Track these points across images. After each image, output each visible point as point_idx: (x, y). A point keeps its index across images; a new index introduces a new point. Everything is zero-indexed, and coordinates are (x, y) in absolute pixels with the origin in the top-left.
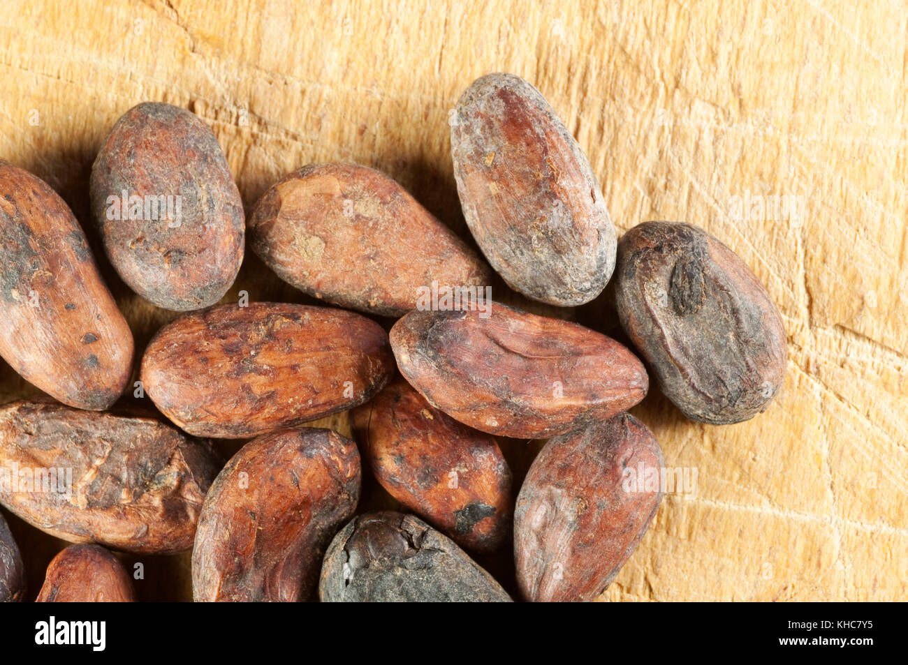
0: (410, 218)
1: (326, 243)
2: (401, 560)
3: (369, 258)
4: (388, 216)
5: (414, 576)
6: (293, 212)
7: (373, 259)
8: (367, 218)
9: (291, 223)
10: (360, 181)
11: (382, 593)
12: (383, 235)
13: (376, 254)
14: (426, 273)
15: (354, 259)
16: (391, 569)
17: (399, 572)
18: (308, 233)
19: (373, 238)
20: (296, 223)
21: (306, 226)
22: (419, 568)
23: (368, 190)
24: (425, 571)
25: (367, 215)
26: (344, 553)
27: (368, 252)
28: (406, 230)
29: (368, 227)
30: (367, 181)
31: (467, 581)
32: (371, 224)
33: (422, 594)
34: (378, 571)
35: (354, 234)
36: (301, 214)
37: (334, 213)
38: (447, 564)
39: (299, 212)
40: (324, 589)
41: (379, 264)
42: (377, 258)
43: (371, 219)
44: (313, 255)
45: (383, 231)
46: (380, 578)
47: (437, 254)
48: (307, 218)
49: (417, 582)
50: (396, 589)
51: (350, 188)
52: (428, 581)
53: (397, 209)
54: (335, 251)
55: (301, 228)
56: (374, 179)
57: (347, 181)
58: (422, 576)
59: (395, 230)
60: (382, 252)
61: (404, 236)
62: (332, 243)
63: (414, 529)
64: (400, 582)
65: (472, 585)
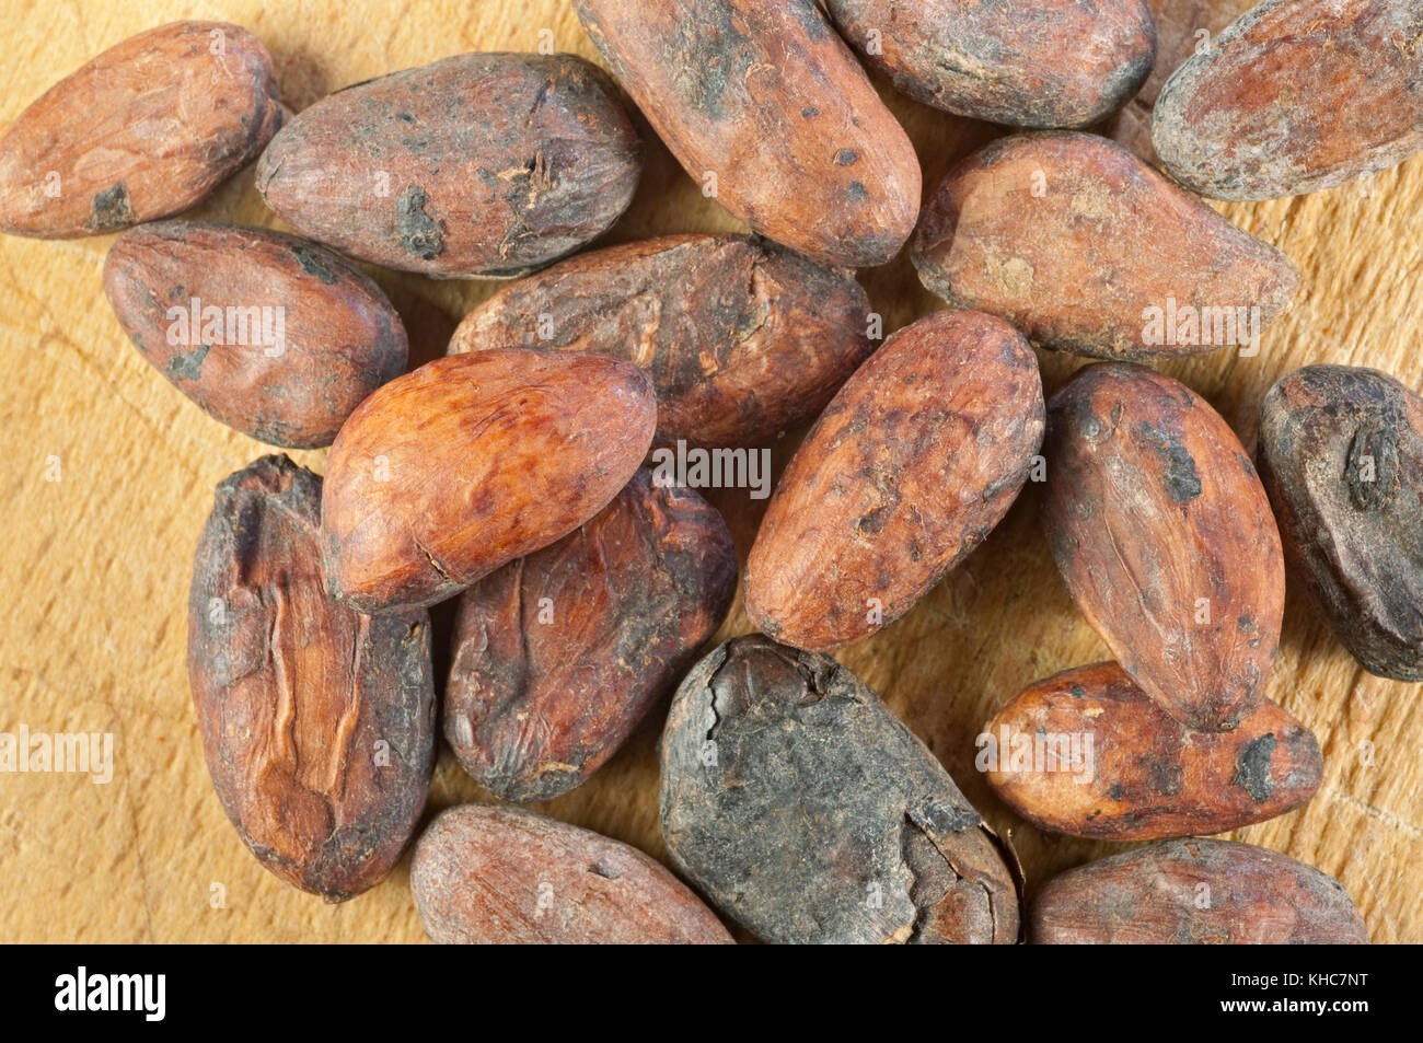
0: (1158, 210)
1: (1034, 266)
2: (795, 708)
3: (1103, 282)
4: (1125, 212)
5: (813, 736)
6: (979, 224)
7: (1110, 283)
8: (1092, 220)
9: (978, 241)
10: (1076, 163)
11: (761, 757)
12: (1121, 243)
13: (1114, 274)
14: (1193, 294)
15: (1080, 286)
16: (778, 721)
17: (790, 727)
18: (1004, 253)
19: (1106, 249)
20: (984, 241)
21: (1000, 245)
22: (821, 724)
23: (1089, 176)
24: (830, 729)
25: (1093, 216)
26: (708, 692)
27: (1100, 272)
28: (1155, 231)
29: (1096, 233)
30: (1086, 159)
31: (892, 751)
32: (1099, 228)
33: (822, 763)
34: (759, 722)
35: (1074, 246)
36: (991, 226)
37: (1040, 218)
38: (864, 721)
39: (987, 224)
40: (671, 745)
41: (1120, 289)
42: (1115, 281)
43: (1099, 221)
44: (1017, 287)
45: (1120, 238)
46: (761, 734)
47: (1208, 264)
48: (1001, 230)
49: (815, 744)
50: (784, 753)
51: (1061, 176)
52: (832, 745)
53: (1136, 200)
54: (1048, 278)
55: (994, 247)
56: (1097, 154)
57: (1054, 166)
58: (824, 738)
59: (1138, 234)
60: (1122, 270)
61: (1153, 241)
62: (1044, 265)
63: (818, 665)
64: (790, 742)
65: (897, 756)
